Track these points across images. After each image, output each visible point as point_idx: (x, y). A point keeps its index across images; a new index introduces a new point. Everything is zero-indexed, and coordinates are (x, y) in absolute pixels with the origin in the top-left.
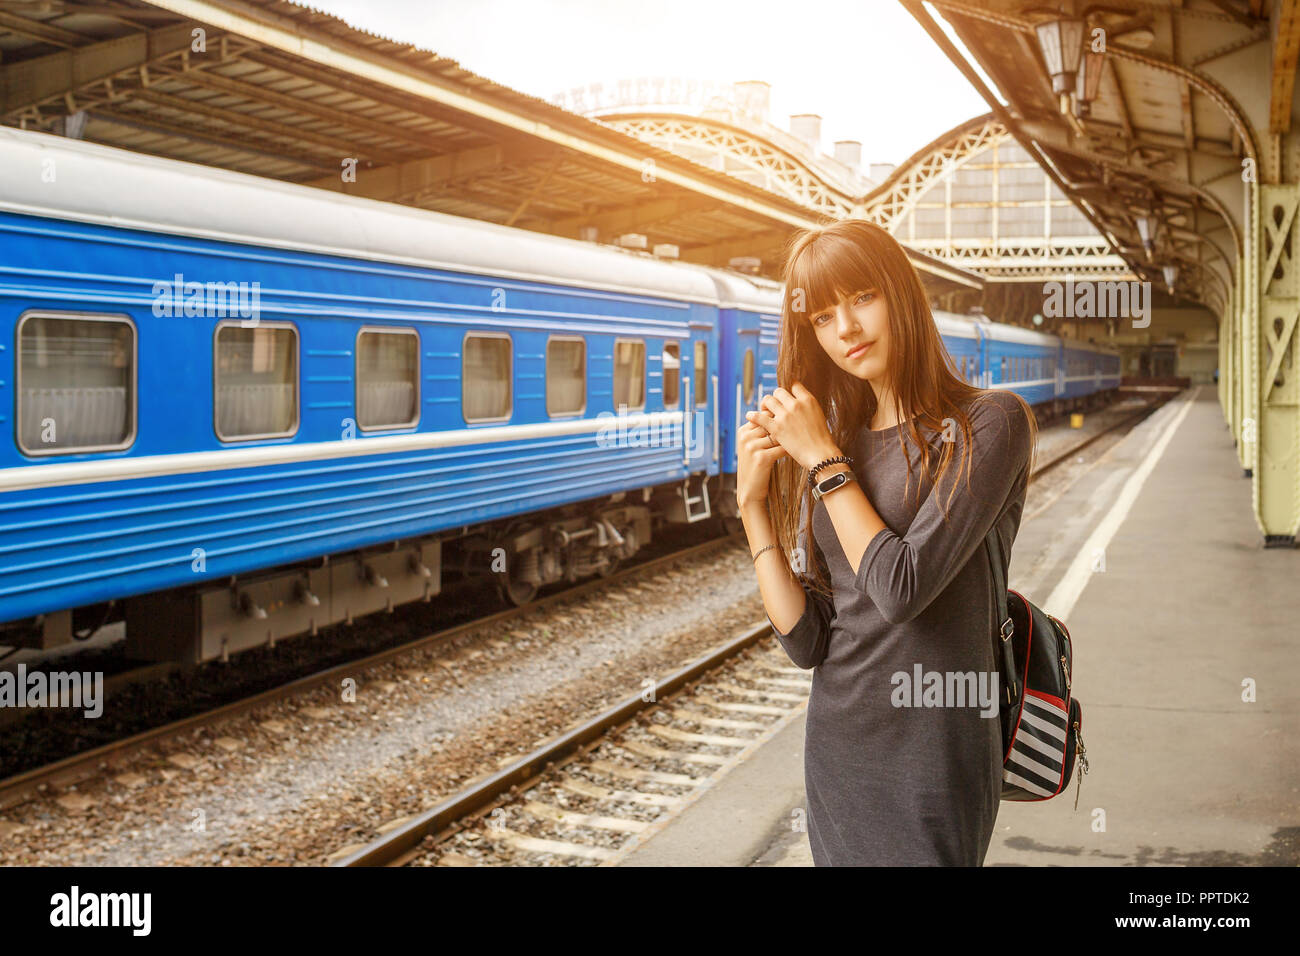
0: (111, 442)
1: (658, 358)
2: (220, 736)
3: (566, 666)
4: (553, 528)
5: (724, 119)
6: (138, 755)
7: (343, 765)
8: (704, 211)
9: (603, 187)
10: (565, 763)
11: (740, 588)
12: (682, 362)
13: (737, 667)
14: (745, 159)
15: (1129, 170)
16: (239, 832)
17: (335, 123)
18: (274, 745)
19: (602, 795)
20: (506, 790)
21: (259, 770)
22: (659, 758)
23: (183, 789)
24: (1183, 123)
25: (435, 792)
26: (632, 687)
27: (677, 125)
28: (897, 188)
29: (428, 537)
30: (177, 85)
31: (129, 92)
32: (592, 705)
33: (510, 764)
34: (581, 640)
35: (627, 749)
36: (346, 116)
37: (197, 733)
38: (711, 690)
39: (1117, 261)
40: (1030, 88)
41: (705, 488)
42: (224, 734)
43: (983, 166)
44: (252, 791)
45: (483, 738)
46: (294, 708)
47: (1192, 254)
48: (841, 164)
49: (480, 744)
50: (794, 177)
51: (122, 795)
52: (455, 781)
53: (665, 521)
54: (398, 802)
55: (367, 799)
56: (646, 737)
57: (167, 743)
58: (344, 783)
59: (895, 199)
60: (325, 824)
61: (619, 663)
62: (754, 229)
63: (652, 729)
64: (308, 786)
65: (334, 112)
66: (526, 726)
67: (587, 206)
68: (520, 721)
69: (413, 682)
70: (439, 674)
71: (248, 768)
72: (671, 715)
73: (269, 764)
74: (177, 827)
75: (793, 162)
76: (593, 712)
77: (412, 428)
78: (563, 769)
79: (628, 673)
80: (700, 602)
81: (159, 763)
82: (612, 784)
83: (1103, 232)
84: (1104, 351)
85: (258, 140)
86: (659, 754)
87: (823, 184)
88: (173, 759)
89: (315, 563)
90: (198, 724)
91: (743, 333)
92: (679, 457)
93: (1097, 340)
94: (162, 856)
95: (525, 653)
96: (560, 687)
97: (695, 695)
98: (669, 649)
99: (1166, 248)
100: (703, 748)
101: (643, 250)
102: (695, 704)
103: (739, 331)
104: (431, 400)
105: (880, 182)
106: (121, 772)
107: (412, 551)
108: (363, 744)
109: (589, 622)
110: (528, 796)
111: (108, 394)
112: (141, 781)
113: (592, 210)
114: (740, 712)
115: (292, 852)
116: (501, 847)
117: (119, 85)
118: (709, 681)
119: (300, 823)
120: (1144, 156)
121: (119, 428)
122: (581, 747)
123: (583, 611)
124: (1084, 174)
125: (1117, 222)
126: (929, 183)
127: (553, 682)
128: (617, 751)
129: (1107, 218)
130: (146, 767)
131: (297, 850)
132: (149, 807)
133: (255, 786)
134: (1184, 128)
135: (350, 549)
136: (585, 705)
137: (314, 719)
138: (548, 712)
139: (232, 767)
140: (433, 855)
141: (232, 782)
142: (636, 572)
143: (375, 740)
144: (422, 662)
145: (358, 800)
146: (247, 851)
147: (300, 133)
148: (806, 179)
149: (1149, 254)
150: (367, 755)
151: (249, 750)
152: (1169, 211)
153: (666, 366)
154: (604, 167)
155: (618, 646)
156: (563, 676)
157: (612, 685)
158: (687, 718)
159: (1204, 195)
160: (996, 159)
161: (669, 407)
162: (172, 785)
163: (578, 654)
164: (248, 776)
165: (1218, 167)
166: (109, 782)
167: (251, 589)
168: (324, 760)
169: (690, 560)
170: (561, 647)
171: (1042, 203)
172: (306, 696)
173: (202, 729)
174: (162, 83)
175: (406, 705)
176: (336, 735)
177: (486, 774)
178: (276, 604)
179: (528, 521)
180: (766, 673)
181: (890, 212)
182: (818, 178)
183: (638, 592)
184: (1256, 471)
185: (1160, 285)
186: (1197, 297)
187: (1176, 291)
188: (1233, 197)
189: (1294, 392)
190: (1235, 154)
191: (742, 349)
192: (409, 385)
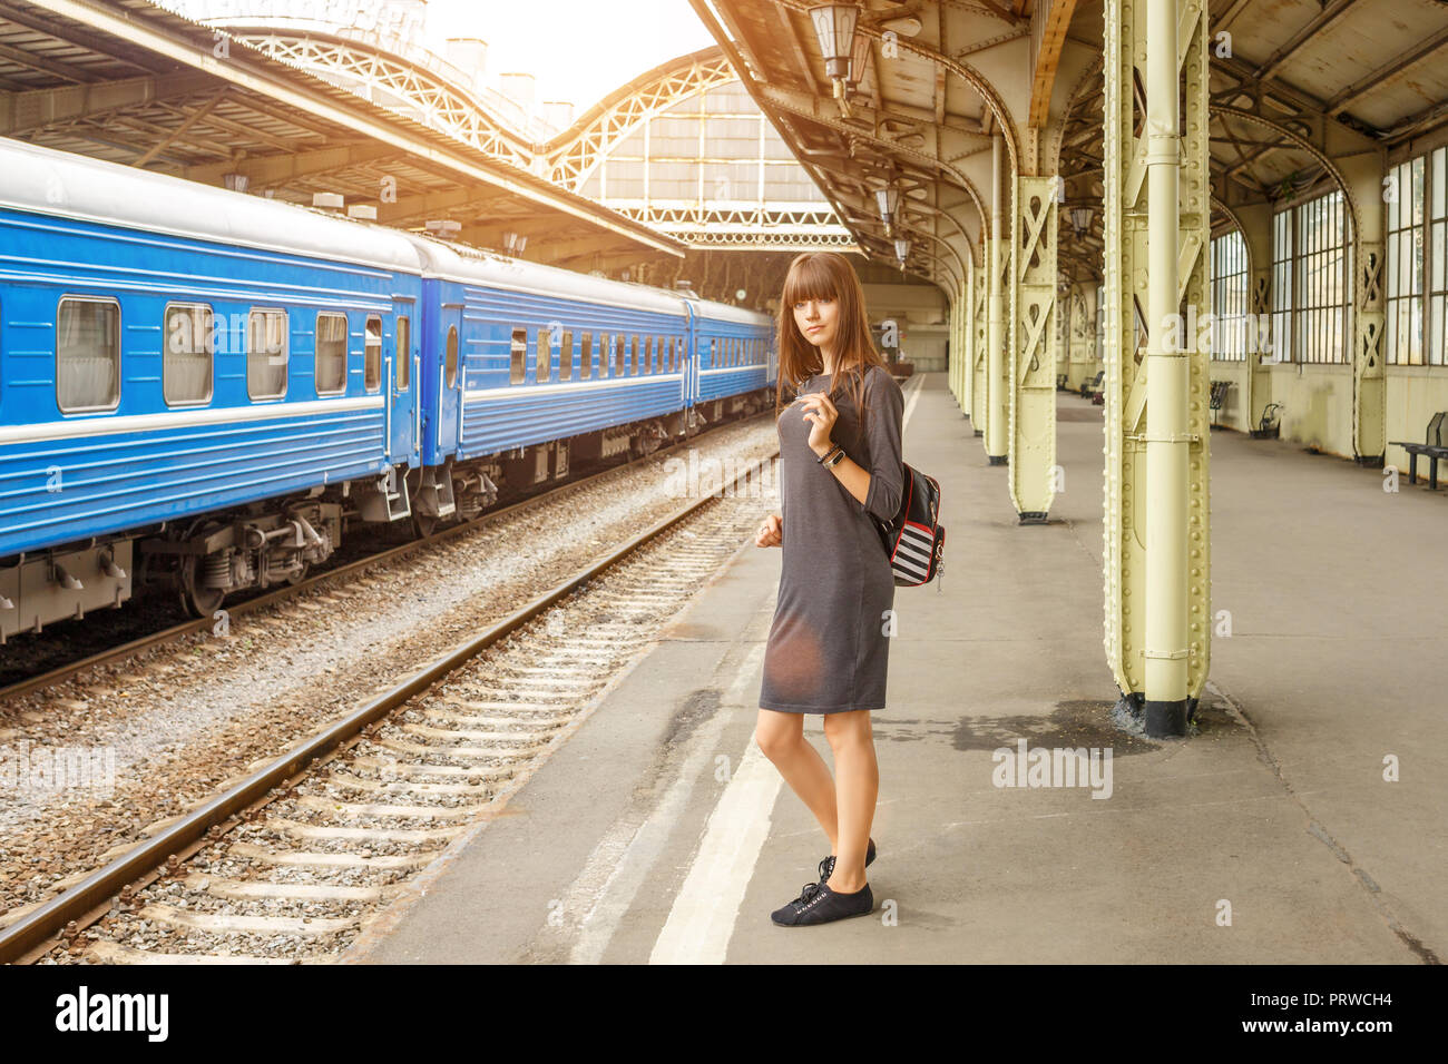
3: (281, 675)
4: (247, 527)
9: (259, 129)
10: (328, 760)
11: (452, 594)
13: (479, 668)
14: (398, 92)
15: (877, 142)
19: (374, 787)
22: (422, 753)
24: (934, 98)
25: (190, 795)
26: (367, 692)
27: (309, 45)
28: (586, 137)
29: (118, 535)
32: (330, 710)
33: (261, 768)
34: (289, 650)
35: (386, 746)
38: (457, 690)
39: (840, 230)
40: (778, 53)
43: (687, 115)
45: (221, 744)
47: (929, 229)
48: (510, 101)
49: (222, 748)
50: (460, 118)
52: (207, 784)
54: (153, 805)
55: (118, 805)
56: (402, 735)
58: (80, 793)
59: (583, 149)
60: (80, 830)
61: (343, 669)
62: (429, 183)
63: (406, 727)
64: (38, 799)
66: (265, 732)
67: (235, 150)
68: (255, 727)
69: (108, 697)
70: (137, 688)
72: (422, 714)
75: (459, 99)
76: (334, 716)
77: (113, 410)
78: (327, 765)
79: (356, 678)
80: (409, 609)
82: (381, 778)
83: (832, 198)
86: (421, 750)
87: (497, 127)
91: (445, 307)
95: (229, 664)
96: (285, 694)
97: (442, 695)
98: (394, 655)
99: (901, 221)
100: (465, 743)
101: (339, 210)
102: (444, 703)
103: (443, 305)
105: (563, 128)
107: (103, 550)
109: (290, 632)
110: (300, 790)
113: (241, 155)
114: (494, 710)
115: (56, 855)
116: (287, 836)
118: (453, 682)
119: (50, 830)
120: (890, 129)
122: (342, 744)
123: (276, 621)
124: (820, 139)
125: (849, 191)
126: (625, 131)
127: (274, 691)
128: (376, 748)
129: (837, 185)
131: (63, 853)
134: (935, 103)
136: (323, 710)
138: (283, 717)
140: (221, 844)
142: (329, 578)
144: (108, 679)
145: (107, 806)
148: (475, 120)
149: (888, 229)
152: (909, 183)
153: (368, 344)
155: (334, 655)
156: (283, 685)
157: (344, 690)
158: (440, 716)
159: (950, 171)
160: (703, 108)
163: (290, 663)
165: (967, 144)
169: (383, 566)
170: (268, 657)
171: (754, 162)
175: (111, 719)
177: (239, 777)
179: (216, 519)
180: (508, 672)
181: (577, 165)
182: (490, 121)
183: (332, 601)
184: (1011, 460)
185: (886, 260)
186: (928, 273)
187: (907, 267)
188: (981, 175)
189: (1048, 376)
190: (984, 131)
191: (446, 323)
192: (109, 361)
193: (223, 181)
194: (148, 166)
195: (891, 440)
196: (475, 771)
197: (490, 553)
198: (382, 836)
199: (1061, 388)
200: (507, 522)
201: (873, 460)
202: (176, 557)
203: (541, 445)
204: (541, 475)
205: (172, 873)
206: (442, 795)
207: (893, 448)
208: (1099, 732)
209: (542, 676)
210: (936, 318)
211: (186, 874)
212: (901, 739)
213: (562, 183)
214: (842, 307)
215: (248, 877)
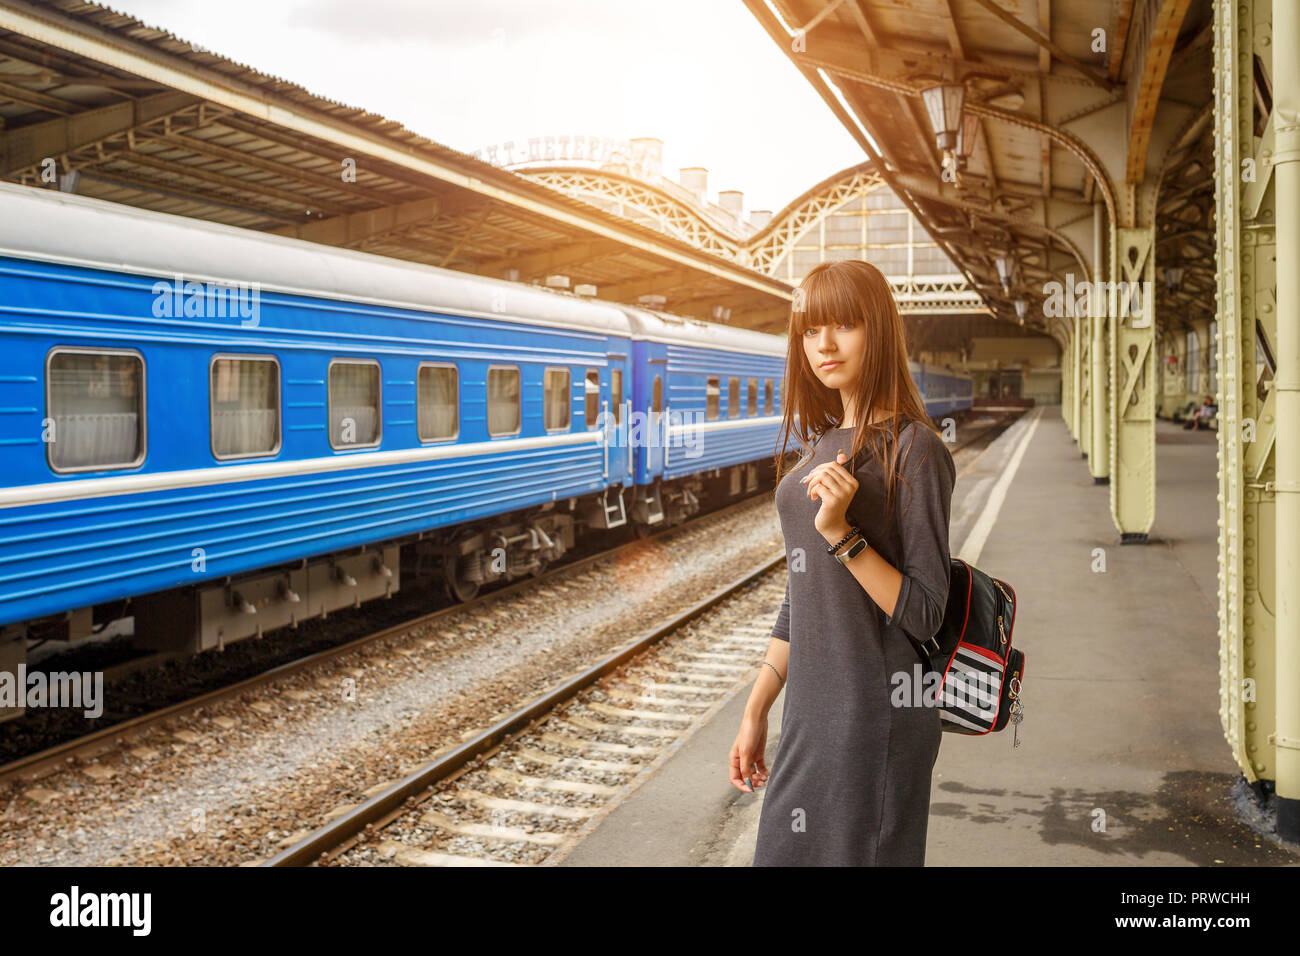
0: (125, 461)
1: (581, 384)
2: (216, 716)
3: (509, 653)
4: (494, 534)
5: (622, 172)
6: (148, 732)
7: (326, 739)
8: (613, 254)
9: (523, 234)
10: (520, 735)
11: (654, 585)
12: (602, 388)
13: (659, 653)
14: (642, 208)
15: (992, 216)
16: (246, 796)
17: (292, 179)
18: (265, 722)
19: (554, 762)
20: (473, 758)
21: (255, 744)
22: (600, 730)
23: (192, 760)
24: (1041, 174)
25: (410, 761)
26: (569, 671)
27: (581, 178)
28: (777, 233)
29: (388, 542)
30: (156, 147)
31: (116, 154)
32: (537, 686)
33: (471, 736)
34: (521, 631)
35: (571, 723)
36: (302, 172)
37: (197, 713)
38: (638, 673)
39: (973, 296)
40: (907, 145)
41: (621, 497)
42: (219, 714)
43: (853, 213)
44: (250, 761)
45: (446, 714)
46: (277, 691)
47: (1041, 290)
48: (725, 212)
49: (444, 719)
50: (686, 223)
51: (140, 766)
52: (425, 751)
53: (586, 527)
54: (379, 770)
55: (352, 767)
56: (586, 713)
57: (172, 722)
58: (329, 754)
59: (775, 242)
60: (317, 789)
61: (556, 650)
63: (591, 706)
64: (299, 757)
65: (292, 170)
66: (482, 705)
67: (509, 251)
68: (476, 700)
69: (379, 667)
70: (401, 661)
71: (245, 742)
72: (606, 694)
73: (262, 739)
74: (191, 793)
75: (684, 210)
76: (537, 692)
77: (376, 447)
78: (519, 740)
79: (564, 658)
80: (620, 597)
81: (167, 739)
82: (561, 752)
83: (963, 270)
84: (959, 375)
85: (224, 195)
86: (599, 727)
87: (712, 229)
88: (179, 735)
89: (296, 565)
90: (197, 705)
91: (653, 362)
92: (599, 471)
93: (952, 367)
94: (181, 816)
95: (473, 643)
96: (507, 671)
97: (625, 677)
98: (597, 638)
99: (1019, 284)
100: (636, 722)
101: (566, 289)
102: (626, 684)
103: (650, 360)
104: (391, 423)
105: (761, 227)
106: (136, 747)
107: (376, 554)
108: (341, 721)
109: (525, 616)
110: (491, 764)
111: (123, 418)
112: (155, 754)
113: (514, 254)
114: (665, 691)
115: (293, 812)
116: (472, 806)
117: (108, 147)
118: (636, 665)
119: (297, 787)
120: (1004, 203)
121: (131, 449)
122: (532, 722)
123: (518, 606)
124: (949, 219)
125: (976, 262)
126: (806, 227)
127: (500, 667)
128: (562, 725)
129: (966, 258)
130: (156, 743)
131: (298, 811)
132: (165, 775)
133: (253, 757)
134: (1042, 179)
135: (323, 553)
136: (531, 686)
137: (296, 701)
138: (499, 692)
139: (231, 741)
140: (415, 813)
141: (233, 754)
142: (563, 572)
143: (352, 718)
144: (384, 651)
145: (344, 768)
146: (254, 811)
147: (260, 188)
148: (696, 225)
149: (1006, 290)
150: (346, 731)
151: (245, 727)
152: (1023, 252)
153: (588, 392)
154: (526, 217)
155: (553, 636)
156: (509, 662)
157: (552, 669)
158: (620, 696)
159: (1059, 238)
160: (864, 207)
161: (591, 427)
162: (182, 757)
163: (519, 643)
164: (246, 749)
165: (1070, 213)
166: (126, 755)
167: (242, 588)
168: (309, 735)
169: (608, 562)
170: (504, 637)
171: (905, 245)
172: (287, 681)
173: (201, 709)
174: (147, 145)
175: (375, 688)
176: (318, 714)
177: (452, 745)
178: (263, 601)
179: (472, 528)
180: (683, 657)
181: (771, 254)
182: (707, 225)
183: (565, 590)
184: (1113, 478)
185: (1010, 317)
186: (1043, 327)
187: (1026, 322)
188: (1084, 239)
189: (1147, 409)
190: (1086, 201)
191: (652, 376)
192: (372, 410)
193: (500, 274)
194: (449, 266)
195: (934, 529)
196: (639, 750)
197: (690, 551)
198: (548, 811)
199: (1158, 416)
200: (708, 526)
201: (907, 553)
202: (440, 557)
203: (733, 466)
204: (735, 489)
205: (370, 839)
206: (607, 772)
207: (937, 538)
208: (1217, 825)
209: (710, 660)
210: (1052, 362)
211: (380, 841)
212: (983, 820)
213: (760, 269)
214: (869, 339)
215: (431, 846)
